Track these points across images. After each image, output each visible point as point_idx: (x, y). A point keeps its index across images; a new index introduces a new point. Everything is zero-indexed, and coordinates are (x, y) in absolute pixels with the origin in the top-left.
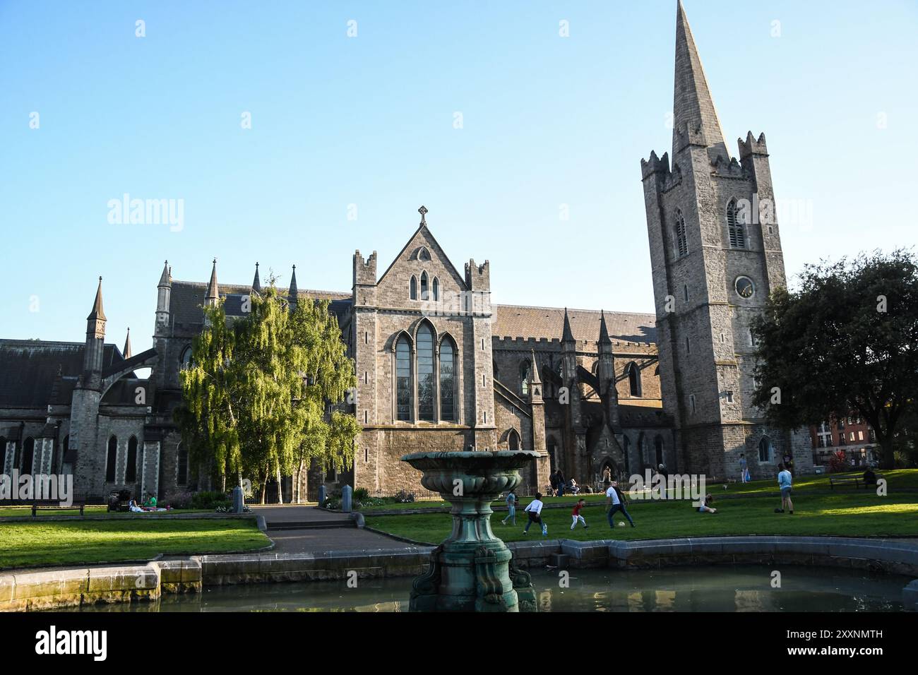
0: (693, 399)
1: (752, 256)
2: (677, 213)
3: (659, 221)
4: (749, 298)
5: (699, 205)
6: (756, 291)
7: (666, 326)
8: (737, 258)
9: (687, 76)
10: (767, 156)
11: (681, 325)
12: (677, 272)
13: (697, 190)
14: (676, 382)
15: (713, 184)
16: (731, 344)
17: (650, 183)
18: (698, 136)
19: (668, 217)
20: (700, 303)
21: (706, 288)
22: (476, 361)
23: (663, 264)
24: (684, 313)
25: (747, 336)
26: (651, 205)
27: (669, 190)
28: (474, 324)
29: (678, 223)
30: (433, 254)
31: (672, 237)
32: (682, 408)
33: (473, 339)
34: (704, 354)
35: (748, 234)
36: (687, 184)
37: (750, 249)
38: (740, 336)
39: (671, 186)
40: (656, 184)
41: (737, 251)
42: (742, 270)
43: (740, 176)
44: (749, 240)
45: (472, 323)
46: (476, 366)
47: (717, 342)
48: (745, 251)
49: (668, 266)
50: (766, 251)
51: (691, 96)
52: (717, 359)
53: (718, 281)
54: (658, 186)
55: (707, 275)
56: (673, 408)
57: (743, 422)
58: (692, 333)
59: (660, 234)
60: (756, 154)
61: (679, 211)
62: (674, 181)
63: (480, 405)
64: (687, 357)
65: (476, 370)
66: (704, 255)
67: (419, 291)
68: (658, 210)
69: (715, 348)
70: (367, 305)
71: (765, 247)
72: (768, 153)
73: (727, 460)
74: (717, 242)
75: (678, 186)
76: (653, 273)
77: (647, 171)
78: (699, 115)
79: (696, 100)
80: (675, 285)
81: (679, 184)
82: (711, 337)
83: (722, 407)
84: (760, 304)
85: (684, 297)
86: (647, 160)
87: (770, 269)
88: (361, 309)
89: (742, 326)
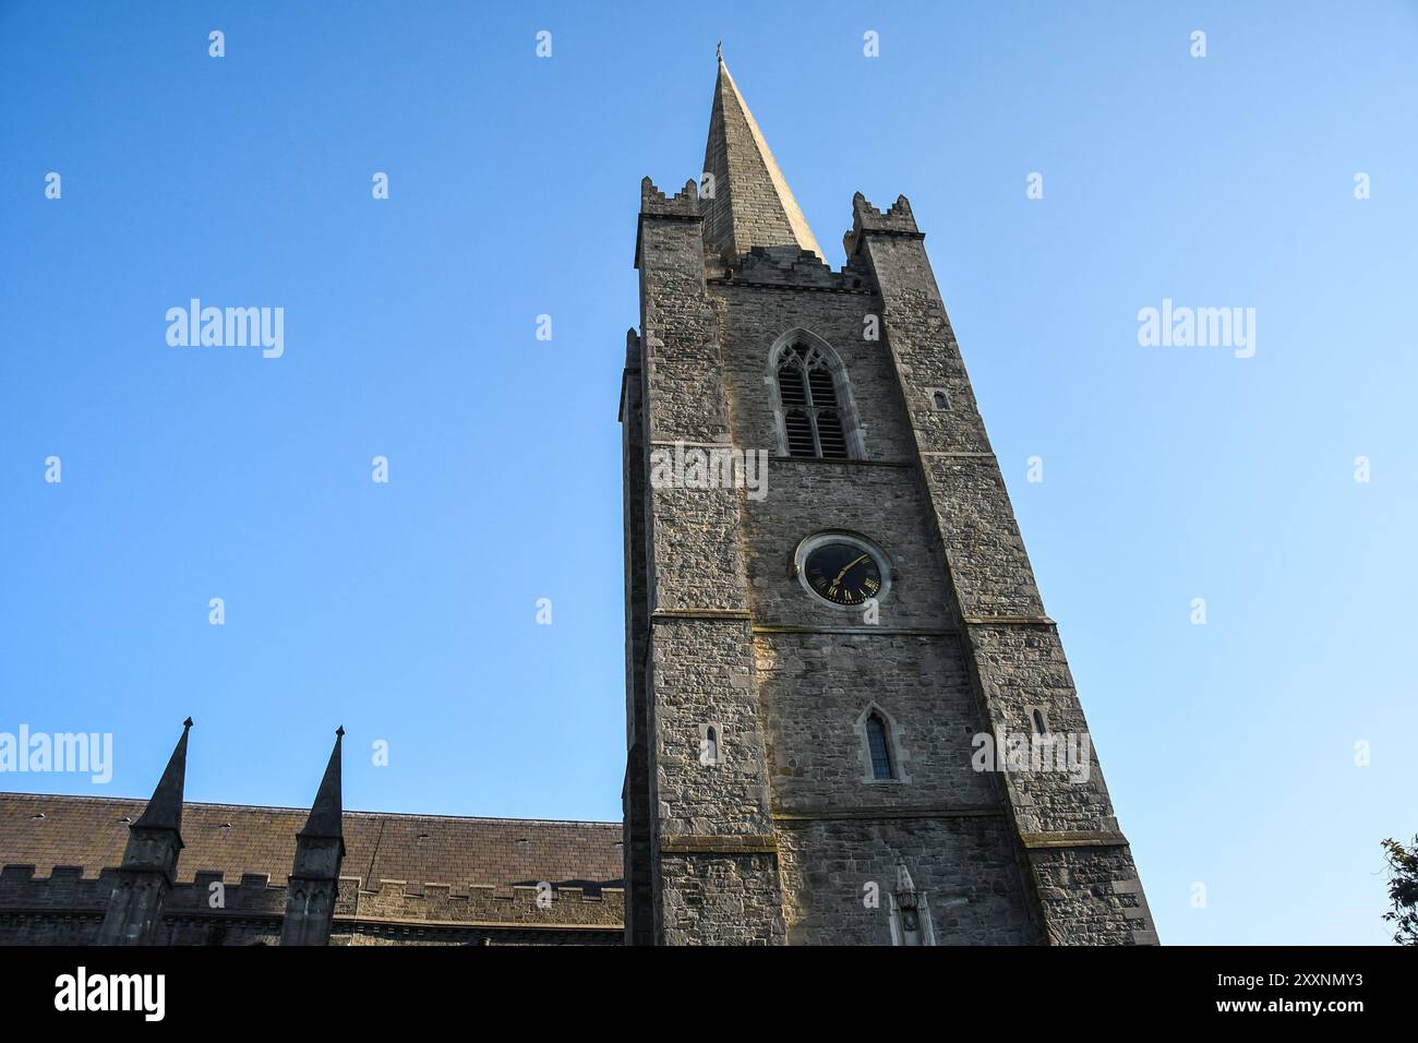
1: (874, 475)
5: (654, 343)
6: (894, 579)
8: (807, 481)
10: (919, 234)
13: (652, 308)
15: (722, 299)
16: (759, 767)
21: (654, 570)
25: (852, 741)
35: (856, 417)
37: (865, 456)
38: (817, 740)
41: (814, 461)
42: (831, 517)
47: (683, 758)
48: (847, 464)
50: (923, 454)
52: (672, 832)
53: (709, 543)
60: (875, 233)
69: (670, 784)
71: (921, 444)
74: (715, 433)
82: (656, 741)
84: (914, 622)
87: (944, 505)
89: (830, 702)
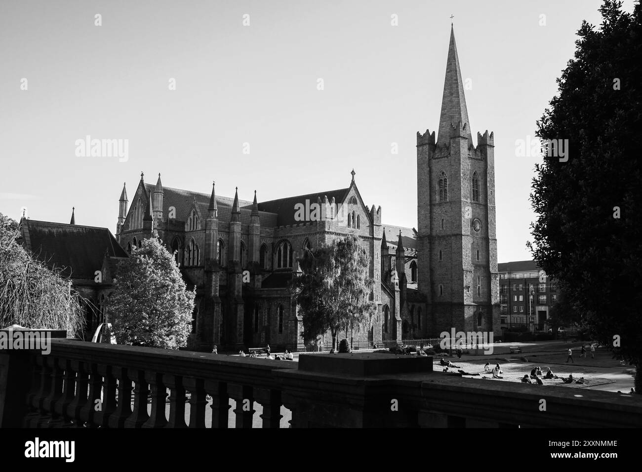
0: (441, 287)
1: (482, 207)
2: (441, 174)
3: (428, 176)
4: (478, 232)
5: (462, 175)
6: (482, 228)
7: (426, 242)
8: (475, 208)
9: (454, 86)
10: (494, 147)
11: (437, 242)
12: (437, 210)
13: (461, 166)
14: (430, 276)
15: (468, 161)
16: (470, 259)
17: (423, 149)
18: (464, 131)
19: (434, 175)
20: (455, 232)
21: (461, 225)
22: (375, 265)
23: (428, 202)
24: (440, 235)
26: (422, 164)
27: (437, 158)
28: (375, 244)
29: (442, 180)
30: (358, 201)
31: (436, 187)
32: (433, 291)
33: (373, 253)
34: (455, 263)
36: (455, 160)
37: (481, 203)
38: (473, 254)
39: (440, 156)
40: (429, 152)
41: (475, 203)
42: (476, 215)
43: (480, 158)
44: (481, 197)
45: (373, 243)
46: (375, 268)
47: (465, 257)
48: (478, 204)
49: (432, 205)
50: (488, 205)
51: (456, 100)
52: (464, 267)
53: (467, 221)
54: (430, 154)
55: (462, 218)
56: (427, 291)
57: (473, 304)
58: (445, 249)
59: (428, 183)
60: (489, 145)
61: (443, 173)
62: (443, 154)
63: (376, 291)
64: (440, 262)
65: (375, 271)
66: (462, 205)
67: (352, 223)
68: (428, 169)
69: (464, 261)
70: (331, 230)
71: (488, 203)
72: (494, 145)
73: (466, 325)
74: (467, 198)
75: (446, 158)
76: (418, 206)
77: (421, 142)
78: (460, 114)
79: (458, 103)
80: (434, 217)
81: (447, 157)
82: (462, 254)
83: (465, 295)
84: (483, 236)
85: (441, 226)
86: (422, 134)
87: (489, 216)
88: (328, 233)
89: (474, 248)
